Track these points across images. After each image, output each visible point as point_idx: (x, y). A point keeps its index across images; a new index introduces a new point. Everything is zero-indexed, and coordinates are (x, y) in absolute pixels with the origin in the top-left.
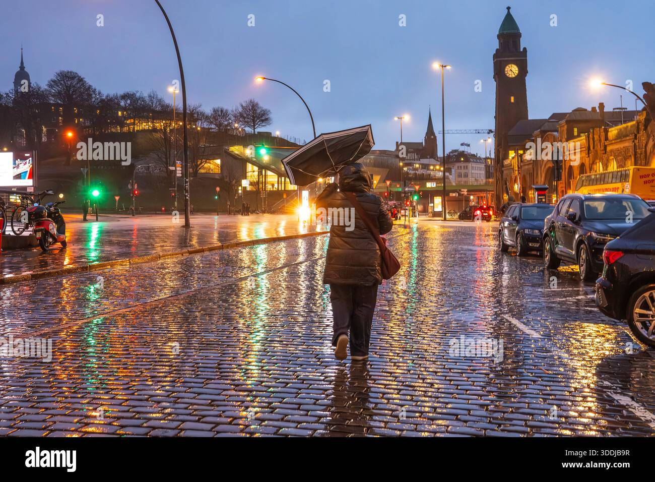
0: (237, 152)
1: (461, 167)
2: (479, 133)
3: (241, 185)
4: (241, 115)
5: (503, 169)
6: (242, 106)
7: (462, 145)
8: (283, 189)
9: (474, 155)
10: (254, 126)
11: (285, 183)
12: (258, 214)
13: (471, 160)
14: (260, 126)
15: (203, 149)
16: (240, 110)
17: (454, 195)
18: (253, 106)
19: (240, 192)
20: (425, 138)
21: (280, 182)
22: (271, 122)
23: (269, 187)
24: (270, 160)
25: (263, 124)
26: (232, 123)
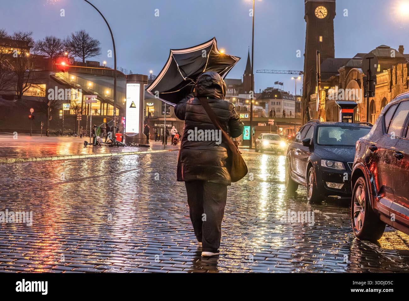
0: (62, 78)
1: (274, 103)
2: (291, 73)
3: (62, 109)
4: (73, 45)
5: (310, 103)
6: (73, 36)
7: (276, 83)
8: (105, 114)
9: (287, 93)
10: (84, 56)
11: (107, 109)
12: (76, 136)
13: (284, 97)
14: (90, 56)
15: (28, 73)
16: (71, 40)
17: (262, 125)
18: (83, 37)
19: (61, 115)
20: (244, 75)
21: (102, 108)
22: (100, 52)
23: (92, 112)
24: (94, 87)
25: (92, 54)
26: (63, 52)
